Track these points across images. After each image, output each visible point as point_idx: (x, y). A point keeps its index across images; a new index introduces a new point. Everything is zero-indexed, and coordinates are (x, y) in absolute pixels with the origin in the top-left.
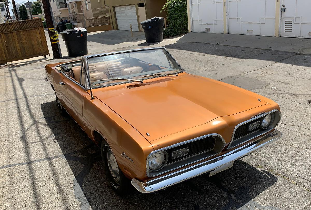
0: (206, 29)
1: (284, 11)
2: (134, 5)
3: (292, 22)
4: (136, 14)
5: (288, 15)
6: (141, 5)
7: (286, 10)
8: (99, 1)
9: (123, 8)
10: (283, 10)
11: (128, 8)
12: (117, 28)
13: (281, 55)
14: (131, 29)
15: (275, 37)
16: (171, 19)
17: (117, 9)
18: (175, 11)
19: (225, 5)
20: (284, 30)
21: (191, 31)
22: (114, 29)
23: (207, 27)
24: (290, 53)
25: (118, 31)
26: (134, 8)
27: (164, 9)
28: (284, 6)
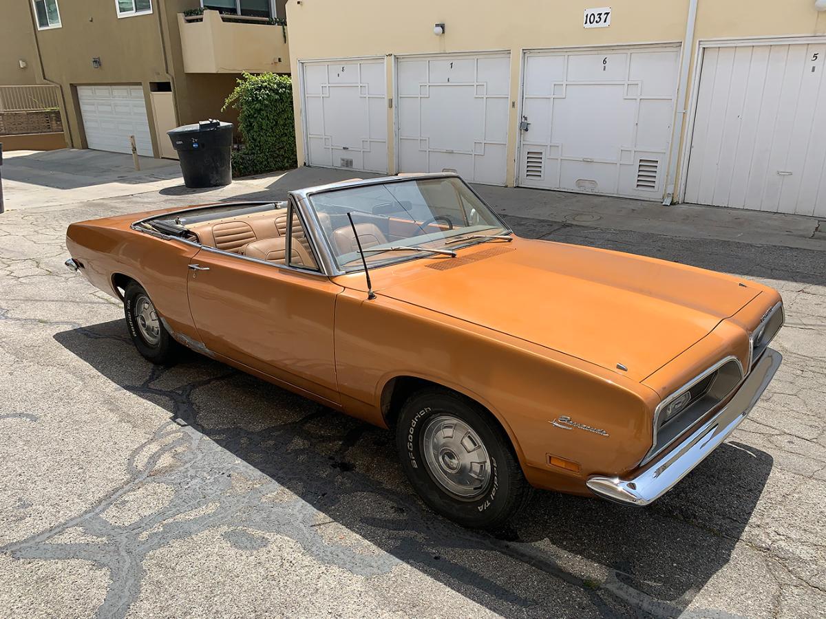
0: (343, 160)
1: (527, 130)
2: (140, 84)
3: (543, 156)
4: (144, 110)
5: (535, 138)
6: (163, 87)
7: (530, 128)
8: (22, 67)
9: (102, 91)
10: (525, 127)
11: (119, 92)
12: (85, 146)
13: (533, 228)
14: (134, 149)
15: (506, 187)
16: (249, 130)
17: (84, 92)
18: (261, 110)
19: (391, 106)
20: (526, 173)
21: (305, 164)
22: (73, 147)
23: (347, 156)
24: (551, 224)
25: (88, 155)
26: (139, 92)
27: (232, 103)
28: (526, 119)
